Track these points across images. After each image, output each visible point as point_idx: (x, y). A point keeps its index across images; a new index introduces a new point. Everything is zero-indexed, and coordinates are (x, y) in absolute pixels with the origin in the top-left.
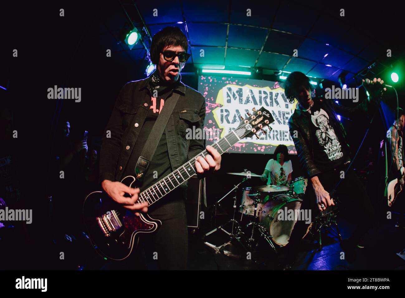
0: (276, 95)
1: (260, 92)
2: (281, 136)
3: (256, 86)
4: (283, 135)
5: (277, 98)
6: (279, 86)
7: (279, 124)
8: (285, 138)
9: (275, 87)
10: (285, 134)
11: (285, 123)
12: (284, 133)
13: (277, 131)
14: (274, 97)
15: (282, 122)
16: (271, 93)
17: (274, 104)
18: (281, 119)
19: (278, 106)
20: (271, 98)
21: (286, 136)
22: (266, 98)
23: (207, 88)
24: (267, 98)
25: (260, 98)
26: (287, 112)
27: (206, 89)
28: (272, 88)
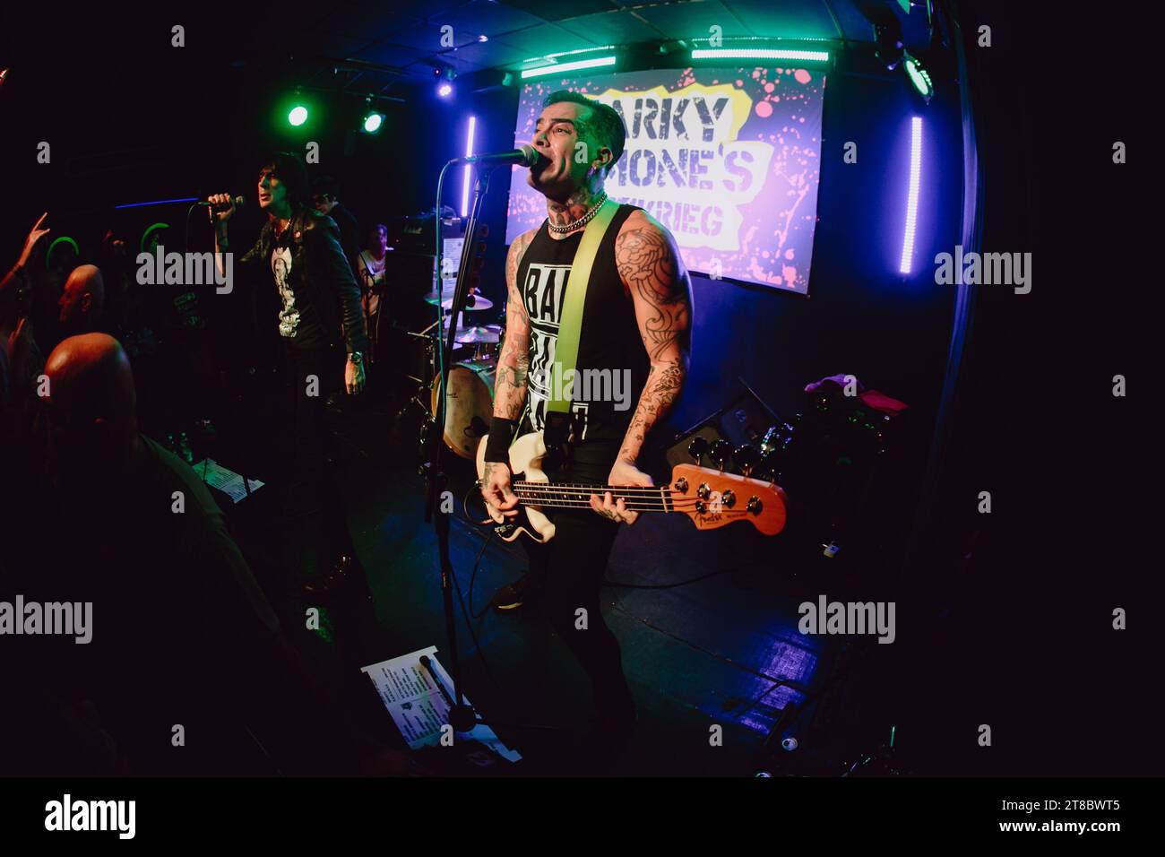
0: (680, 105)
1: (639, 104)
2: (677, 218)
3: (631, 90)
4: (685, 216)
5: (681, 115)
6: (694, 80)
7: (678, 185)
8: (690, 225)
9: (680, 85)
10: (692, 213)
11: (696, 182)
12: (687, 211)
13: (668, 205)
14: (674, 112)
15: (687, 180)
16: (667, 103)
17: (672, 130)
18: (685, 173)
19: (683, 135)
20: (665, 118)
21: (693, 219)
22: (652, 116)
23: (533, 110)
24: (654, 118)
25: (638, 118)
26: (706, 153)
27: (530, 113)
28: (672, 87)
